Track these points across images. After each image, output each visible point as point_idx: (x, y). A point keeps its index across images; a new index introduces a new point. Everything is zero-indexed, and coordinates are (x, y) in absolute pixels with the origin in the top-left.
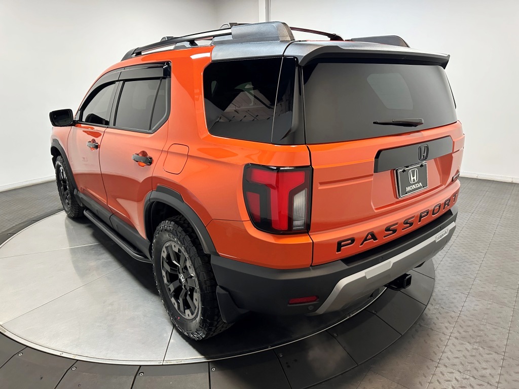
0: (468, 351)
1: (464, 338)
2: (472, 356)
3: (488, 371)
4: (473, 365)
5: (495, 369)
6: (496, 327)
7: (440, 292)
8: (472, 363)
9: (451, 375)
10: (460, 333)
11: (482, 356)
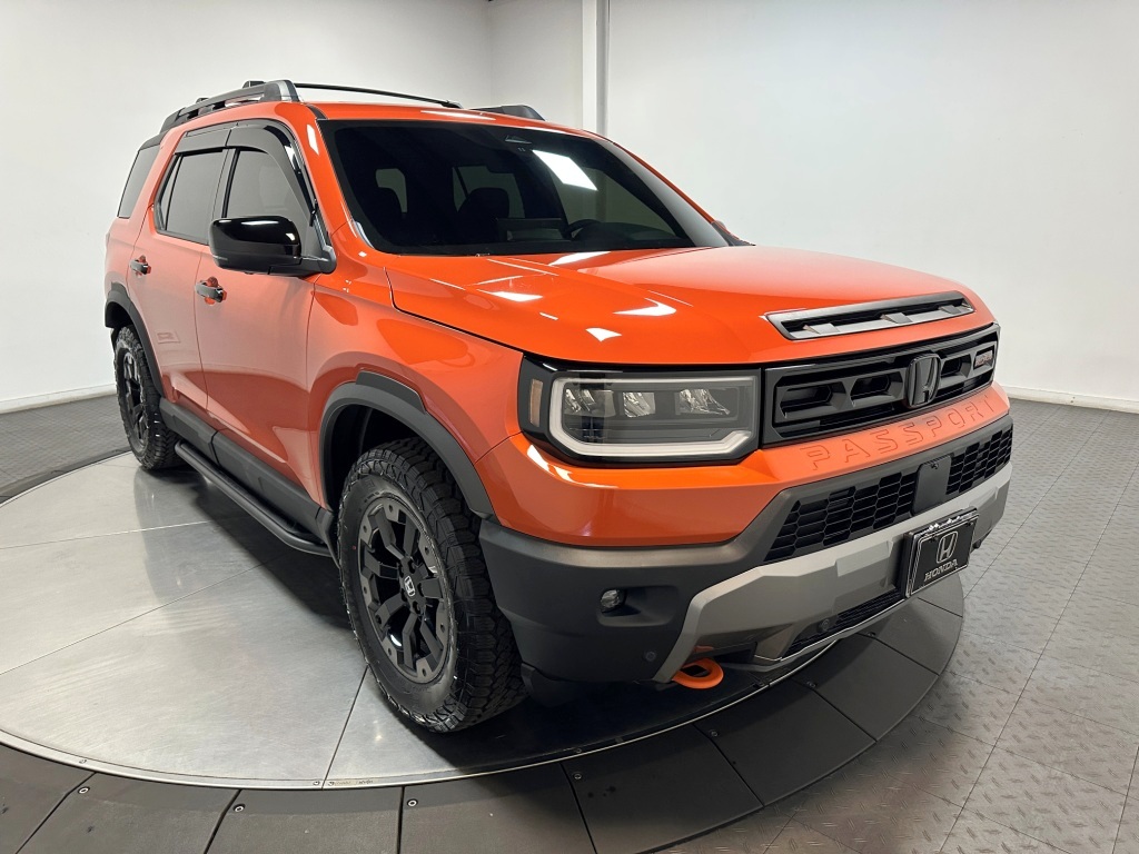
0: (1037, 781)
1: (1028, 751)
2: (1046, 794)
3: (1087, 831)
4: (1047, 816)
5: (1102, 826)
6: (1107, 729)
7: (975, 645)
8: (1045, 811)
9: (994, 836)
10: (1019, 741)
11: (1071, 795)
